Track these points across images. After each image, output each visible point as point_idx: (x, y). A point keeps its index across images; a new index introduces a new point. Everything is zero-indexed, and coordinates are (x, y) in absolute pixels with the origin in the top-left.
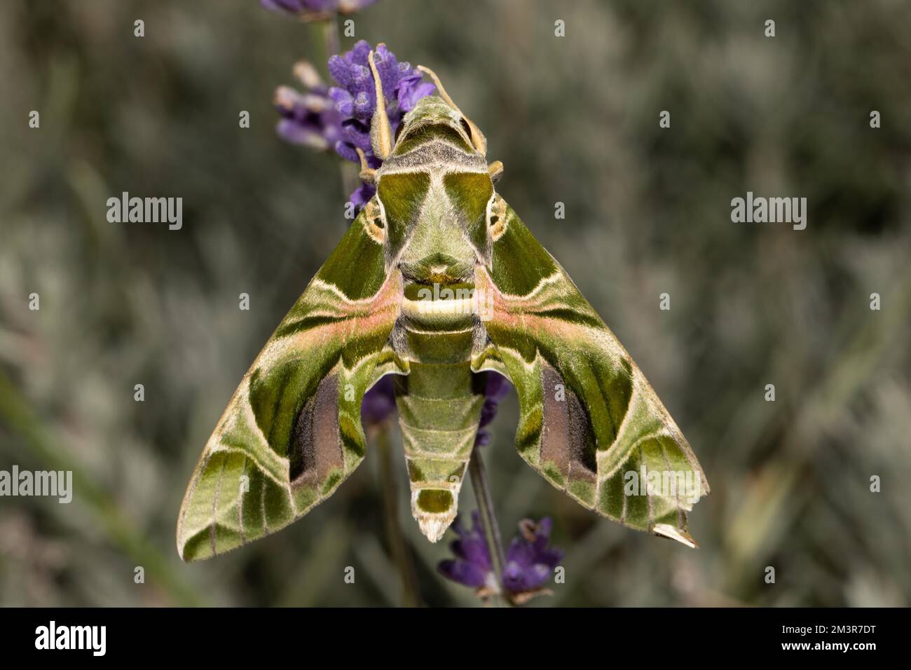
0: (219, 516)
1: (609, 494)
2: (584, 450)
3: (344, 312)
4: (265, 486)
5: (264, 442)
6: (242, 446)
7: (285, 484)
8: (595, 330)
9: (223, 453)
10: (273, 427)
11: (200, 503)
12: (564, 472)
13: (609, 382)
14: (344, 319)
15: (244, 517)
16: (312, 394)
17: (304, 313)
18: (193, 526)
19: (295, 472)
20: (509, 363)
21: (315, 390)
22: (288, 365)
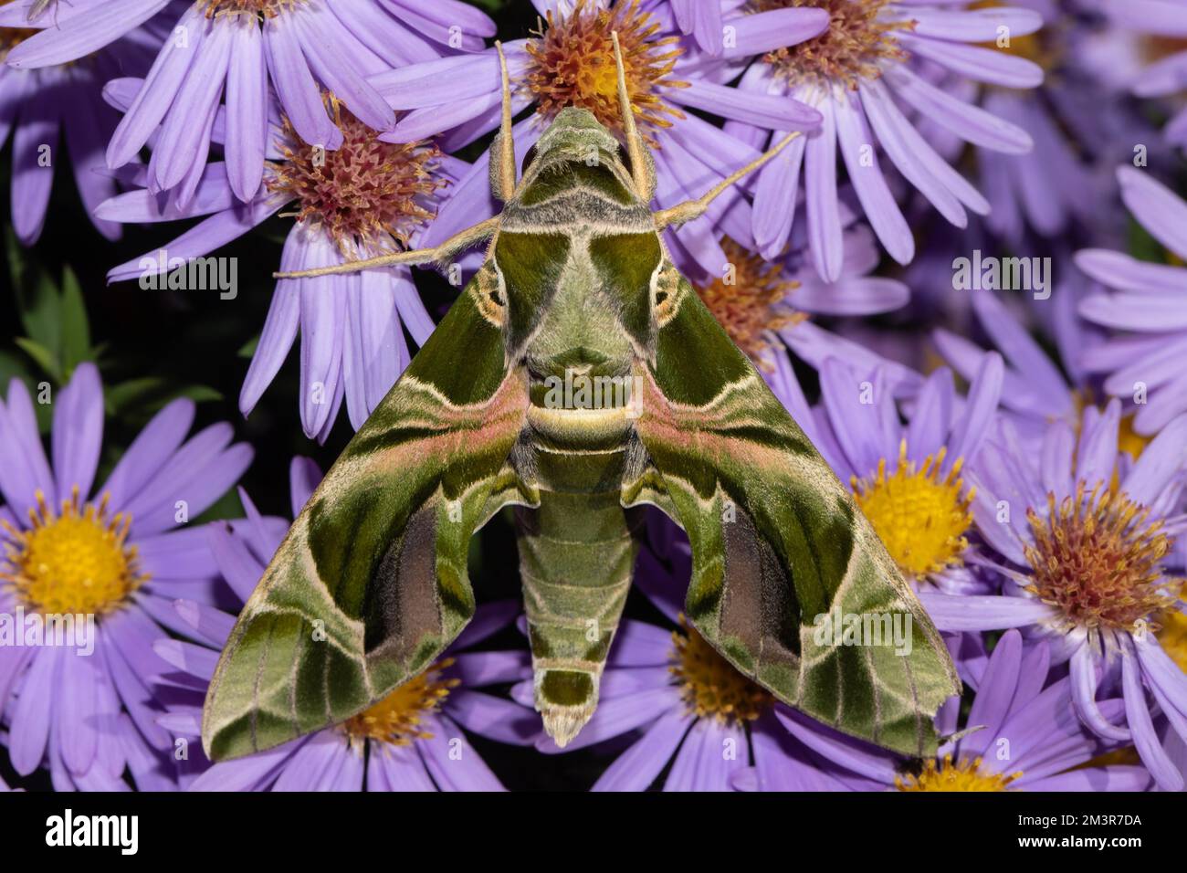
0: (263, 700)
1: (818, 686)
2: (782, 623)
3: (446, 421)
4: (328, 659)
5: (329, 600)
6: (297, 604)
7: (358, 656)
8: (801, 459)
9: (269, 615)
10: (342, 579)
11: (236, 682)
12: (754, 652)
13: (820, 531)
14: (445, 431)
15: (298, 701)
16: (398, 535)
17: (389, 423)
18: (225, 714)
19: (371, 641)
20: (677, 497)
21: (403, 529)
22: (365, 495)
